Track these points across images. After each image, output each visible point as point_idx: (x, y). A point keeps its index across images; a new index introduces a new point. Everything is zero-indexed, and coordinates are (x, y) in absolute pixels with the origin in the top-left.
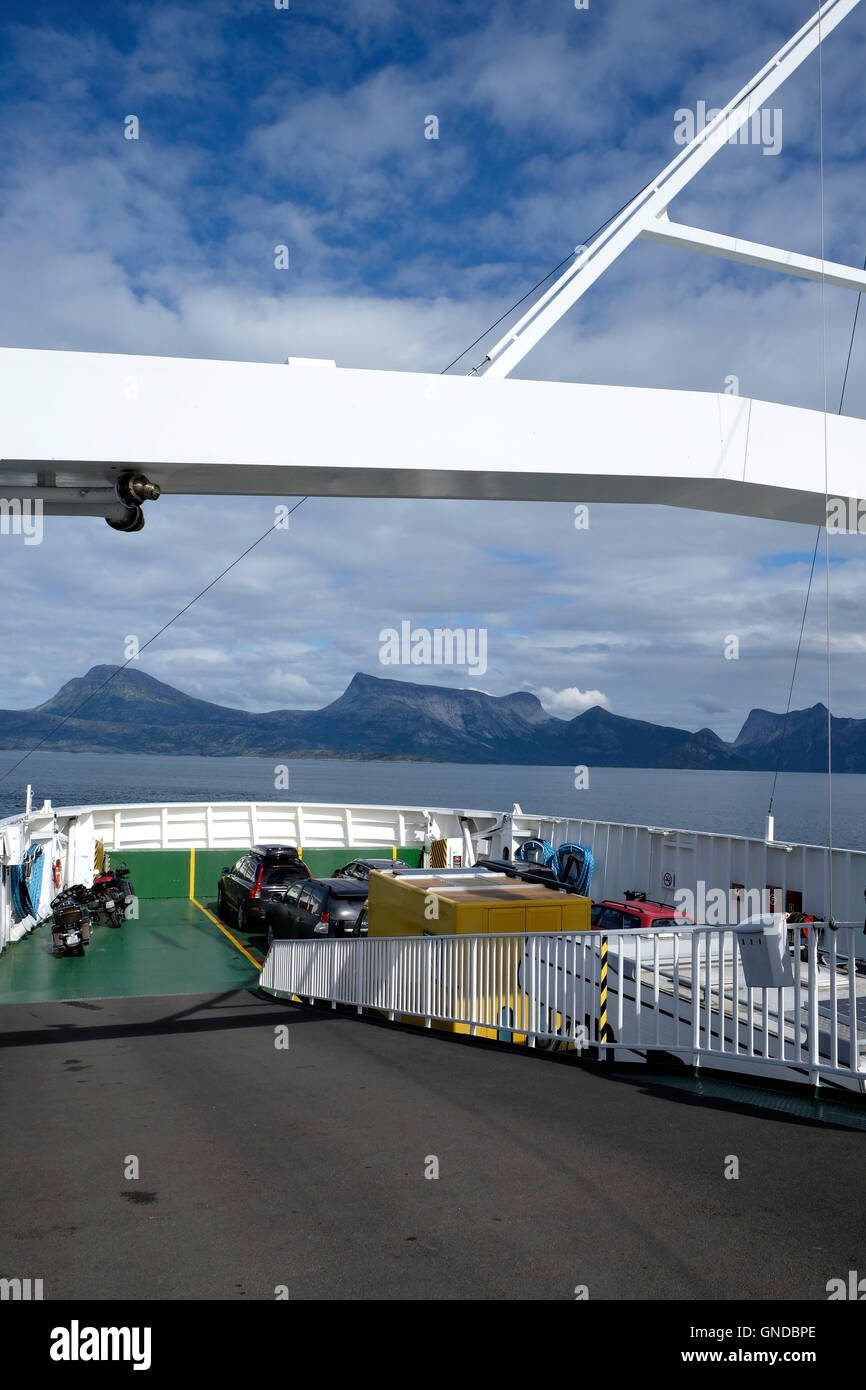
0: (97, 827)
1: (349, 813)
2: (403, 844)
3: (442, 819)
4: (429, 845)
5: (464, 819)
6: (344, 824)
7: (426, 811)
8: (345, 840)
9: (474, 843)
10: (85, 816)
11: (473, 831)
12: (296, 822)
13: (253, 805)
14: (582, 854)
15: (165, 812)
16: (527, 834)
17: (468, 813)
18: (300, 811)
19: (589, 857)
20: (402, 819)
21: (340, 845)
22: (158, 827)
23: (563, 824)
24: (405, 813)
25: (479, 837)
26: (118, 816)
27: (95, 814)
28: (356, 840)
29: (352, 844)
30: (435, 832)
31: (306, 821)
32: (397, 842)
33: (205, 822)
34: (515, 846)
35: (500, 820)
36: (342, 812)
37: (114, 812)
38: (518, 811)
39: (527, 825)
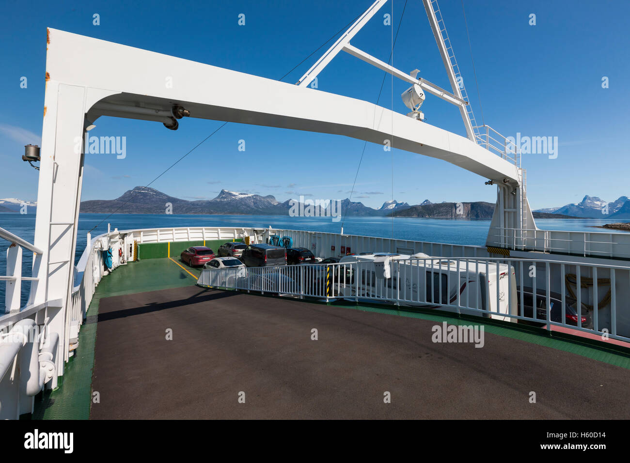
0: (134, 237)
1: (219, 230)
2: (236, 238)
3: (248, 230)
4: (244, 238)
5: (255, 230)
6: (218, 233)
7: (243, 228)
8: (218, 238)
9: (258, 237)
10: (131, 233)
11: (257, 234)
12: (202, 233)
13: (188, 228)
14: (290, 239)
15: (158, 231)
16: (274, 234)
17: (256, 229)
18: (204, 229)
19: (292, 240)
20: (236, 231)
21: (217, 239)
22: (156, 236)
23: (284, 231)
24: (236, 229)
25: (259, 235)
26: (142, 233)
27: (133, 232)
28: (222, 237)
29: (220, 239)
30: (246, 234)
31: (206, 232)
32: (234, 238)
33: (173, 234)
34: (270, 238)
35: (265, 230)
36: (217, 229)
37: (140, 232)
38: (270, 228)
39: (273, 232)
